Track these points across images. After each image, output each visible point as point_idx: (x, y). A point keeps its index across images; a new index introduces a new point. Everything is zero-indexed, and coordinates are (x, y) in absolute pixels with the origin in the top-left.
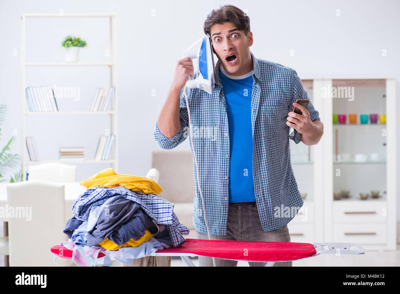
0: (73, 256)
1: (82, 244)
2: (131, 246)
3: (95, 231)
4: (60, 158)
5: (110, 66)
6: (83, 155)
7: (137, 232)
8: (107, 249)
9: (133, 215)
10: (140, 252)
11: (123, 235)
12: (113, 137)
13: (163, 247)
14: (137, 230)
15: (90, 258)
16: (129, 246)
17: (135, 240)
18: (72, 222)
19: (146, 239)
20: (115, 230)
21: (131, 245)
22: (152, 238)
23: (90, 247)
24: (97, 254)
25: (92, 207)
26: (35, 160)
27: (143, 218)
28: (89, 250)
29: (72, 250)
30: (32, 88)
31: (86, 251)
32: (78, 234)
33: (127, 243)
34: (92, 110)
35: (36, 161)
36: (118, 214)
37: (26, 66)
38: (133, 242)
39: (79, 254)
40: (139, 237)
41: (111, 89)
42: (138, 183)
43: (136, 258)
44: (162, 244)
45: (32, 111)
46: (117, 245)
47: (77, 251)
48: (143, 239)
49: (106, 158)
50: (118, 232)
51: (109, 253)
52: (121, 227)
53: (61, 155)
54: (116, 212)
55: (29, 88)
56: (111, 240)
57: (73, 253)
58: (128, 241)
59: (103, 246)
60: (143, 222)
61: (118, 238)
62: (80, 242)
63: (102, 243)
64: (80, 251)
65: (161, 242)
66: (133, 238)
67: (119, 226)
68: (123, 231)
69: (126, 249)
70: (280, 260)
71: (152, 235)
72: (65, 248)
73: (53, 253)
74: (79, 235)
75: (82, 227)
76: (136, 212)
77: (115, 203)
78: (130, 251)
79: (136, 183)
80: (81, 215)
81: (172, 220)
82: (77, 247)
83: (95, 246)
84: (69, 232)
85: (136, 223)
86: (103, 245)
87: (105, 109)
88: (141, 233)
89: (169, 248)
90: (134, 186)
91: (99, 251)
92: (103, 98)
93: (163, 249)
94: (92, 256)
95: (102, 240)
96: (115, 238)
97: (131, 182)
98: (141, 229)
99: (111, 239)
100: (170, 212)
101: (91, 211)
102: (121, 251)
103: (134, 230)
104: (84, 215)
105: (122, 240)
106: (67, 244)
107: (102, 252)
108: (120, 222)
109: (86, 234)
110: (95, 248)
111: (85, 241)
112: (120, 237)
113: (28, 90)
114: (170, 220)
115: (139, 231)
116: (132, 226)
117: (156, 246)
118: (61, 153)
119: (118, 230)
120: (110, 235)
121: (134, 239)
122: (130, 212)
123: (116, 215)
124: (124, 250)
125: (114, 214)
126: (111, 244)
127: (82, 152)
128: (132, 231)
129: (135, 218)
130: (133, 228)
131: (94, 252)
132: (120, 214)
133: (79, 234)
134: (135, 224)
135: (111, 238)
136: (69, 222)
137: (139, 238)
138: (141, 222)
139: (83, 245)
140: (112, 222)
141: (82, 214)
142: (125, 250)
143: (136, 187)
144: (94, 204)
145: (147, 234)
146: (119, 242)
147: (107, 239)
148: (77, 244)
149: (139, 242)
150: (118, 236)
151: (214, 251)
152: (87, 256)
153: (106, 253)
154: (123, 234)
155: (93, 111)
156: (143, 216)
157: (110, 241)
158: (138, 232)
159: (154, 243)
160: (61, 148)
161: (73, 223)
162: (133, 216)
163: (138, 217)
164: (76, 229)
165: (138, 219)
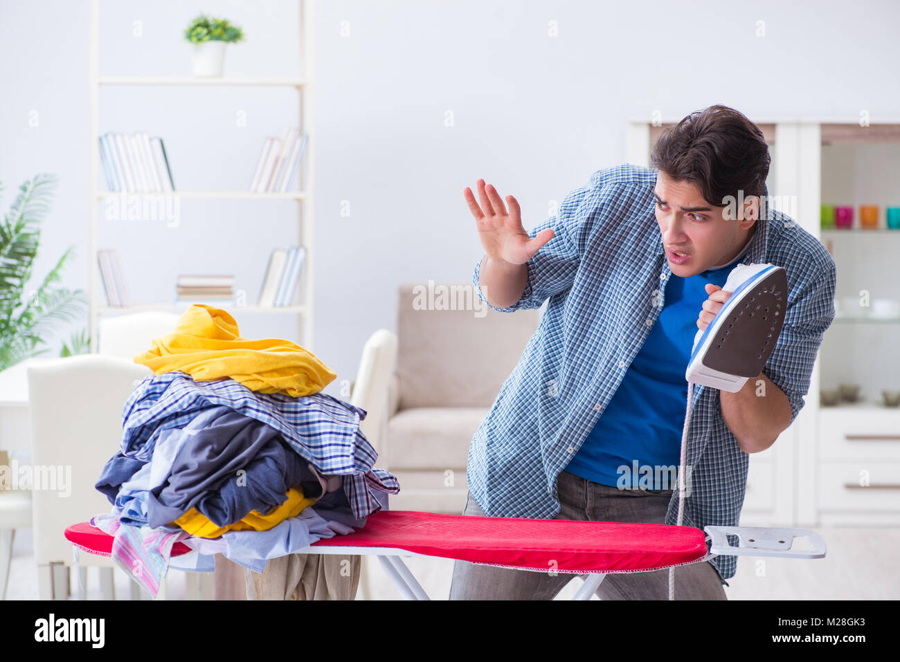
0: (114, 551)
1: (138, 522)
2: (253, 529)
3: (165, 491)
4: (178, 300)
5: (299, 88)
6: (230, 293)
7: (268, 496)
8: (194, 536)
9: (257, 454)
10: (275, 544)
11: (231, 502)
12: (302, 253)
13: (334, 531)
14: (266, 489)
15: (154, 556)
16: (249, 528)
17: (261, 515)
18: (116, 465)
19: (291, 512)
20: (210, 489)
21: (253, 526)
22: (307, 510)
23: (153, 528)
24: (170, 547)
25: (162, 432)
26: (118, 303)
27: (283, 462)
28: (152, 535)
29: (113, 536)
30: (114, 136)
31: (145, 538)
32: (131, 493)
33: (242, 520)
34: (253, 187)
35: (121, 306)
36: (221, 452)
37: (101, 84)
38: (256, 519)
39: (128, 545)
40: (271, 506)
41: (298, 142)
42: (275, 374)
43: (264, 557)
44: (332, 524)
45: (113, 190)
46: (216, 527)
47: (123, 538)
48: (284, 510)
49: (286, 302)
50: (220, 494)
51: (199, 545)
52: (228, 481)
53: (181, 294)
54: (215, 446)
55: (106, 136)
56: (202, 513)
57: (115, 542)
58: (243, 515)
59: (184, 527)
60: (281, 471)
61: (221, 509)
62: (133, 517)
63: (181, 518)
64: (131, 538)
65: (328, 520)
66: (255, 508)
67: (225, 479)
68: (232, 492)
69: (238, 535)
70: (616, 570)
71: (306, 502)
72: (98, 529)
73: (71, 542)
74: (132, 498)
75: (139, 477)
76: (267, 445)
77: (216, 425)
78: (249, 540)
79: (269, 374)
80: (134, 450)
81: (353, 466)
82: (124, 528)
83: (166, 526)
84: (109, 488)
85: (265, 474)
86: (184, 524)
87: (283, 188)
88: (276, 497)
89: (348, 534)
90: (263, 381)
91: (174, 539)
92: (280, 161)
93: (334, 537)
94: (157, 551)
95: (181, 512)
96: (213, 509)
97: (259, 373)
98: (276, 486)
99: (204, 512)
100: (349, 446)
101: (158, 441)
102: (226, 540)
103: (259, 489)
104: (140, 449)
105: (228, 514)
106: (103, 521)
107: (184, 542)
108: (224, 472)
109: (147, 496)
110: (165, 532)
111: (144, 514)
112: (224, 507)
113: (104, 141)
114: (349, 467)
115: (271, 492)
116: (255, 479)
117: (315, 528)
118: (181, 290)
119: (219, 489)
120: (199, 502)
121: (257, 511)
122: (251, 445)
123: (214, 453)
124: (235, 537)
125: (212, 451)
126: (203, 523)
127: (229, 287)
128: (253, 491)
129: (263, 460)
130: (256, 486)
131: (162, 542)
132: (225, 450)
133: (132, 495)
134: (262, 476)
135: (202, 508)
136: (110, 465)
137: (271, 511)
138: (278, 471)
139: (139, 524)
140: (206, 470)
141: (135, 447)
142: (237, 539)
143: (268, 386)
144: (166, 425)
145: (294, 499)
146: (221, 518)
147: (194, 510)
148: (125, 520)
149: (272, 518)
150: (221, 504)
151: (457, 543)
152: (147, 549)
153: (190, 543)
154: (230, 499)
155: (256, 191)
156: (284, 454)
157: (200, 516)
158: (269, 494)
159: (311, 521)
160: (180, 277)
161: (118, 466)
162: (258, 457)
163: (271, 457)
164: (126, 481)
165: (270, 462)
